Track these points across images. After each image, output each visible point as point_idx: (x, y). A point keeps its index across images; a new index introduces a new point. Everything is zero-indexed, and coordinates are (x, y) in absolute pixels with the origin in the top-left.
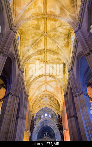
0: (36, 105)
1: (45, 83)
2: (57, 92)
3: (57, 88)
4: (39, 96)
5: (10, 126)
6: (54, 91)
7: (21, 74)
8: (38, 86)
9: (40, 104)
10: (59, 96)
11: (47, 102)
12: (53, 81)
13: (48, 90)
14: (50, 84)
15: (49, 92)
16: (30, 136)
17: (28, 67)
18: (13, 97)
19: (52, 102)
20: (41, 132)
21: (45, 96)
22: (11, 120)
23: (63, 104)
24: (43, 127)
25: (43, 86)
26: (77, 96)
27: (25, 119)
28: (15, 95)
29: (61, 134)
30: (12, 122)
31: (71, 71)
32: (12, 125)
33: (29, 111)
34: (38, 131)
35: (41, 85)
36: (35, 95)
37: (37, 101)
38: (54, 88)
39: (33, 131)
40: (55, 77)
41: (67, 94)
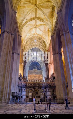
0: (27, 46)
1: (35, 26)
2: (45, 34)
3: (45, 31)
4: (29, 38)
5: (8, 57)
6: (43, 34)
7: (14, 14)
8: (29, 29)
9: (31, 45)
10: (46, 38)
11: (37, 44)
12: (41, 25)
13: (37, 33)
14: (39, 27)
15: (38, 35)
16: (24, 68)
17: (20, 10)
18: (8, 34)
19: (40, 44)
20: (31, 66)
21: (34, 38)
22: (8, 53)
23: (50, 44)
24: (33, 63)
25: (34, 30)
26: (64, 34)
27: (19, 54)
28: (10, 33)
29: (46, 67)
30: (9, 54)
31: (60, 13)
32: (9, 56)
33: (23, 49)
34: (29, 65)
35: (32, 28)
36: (27, 37)
37: (28, 42)
38: (43, 32)
39: (26, 64)
40: (44, 21)
41: (53, 35)
